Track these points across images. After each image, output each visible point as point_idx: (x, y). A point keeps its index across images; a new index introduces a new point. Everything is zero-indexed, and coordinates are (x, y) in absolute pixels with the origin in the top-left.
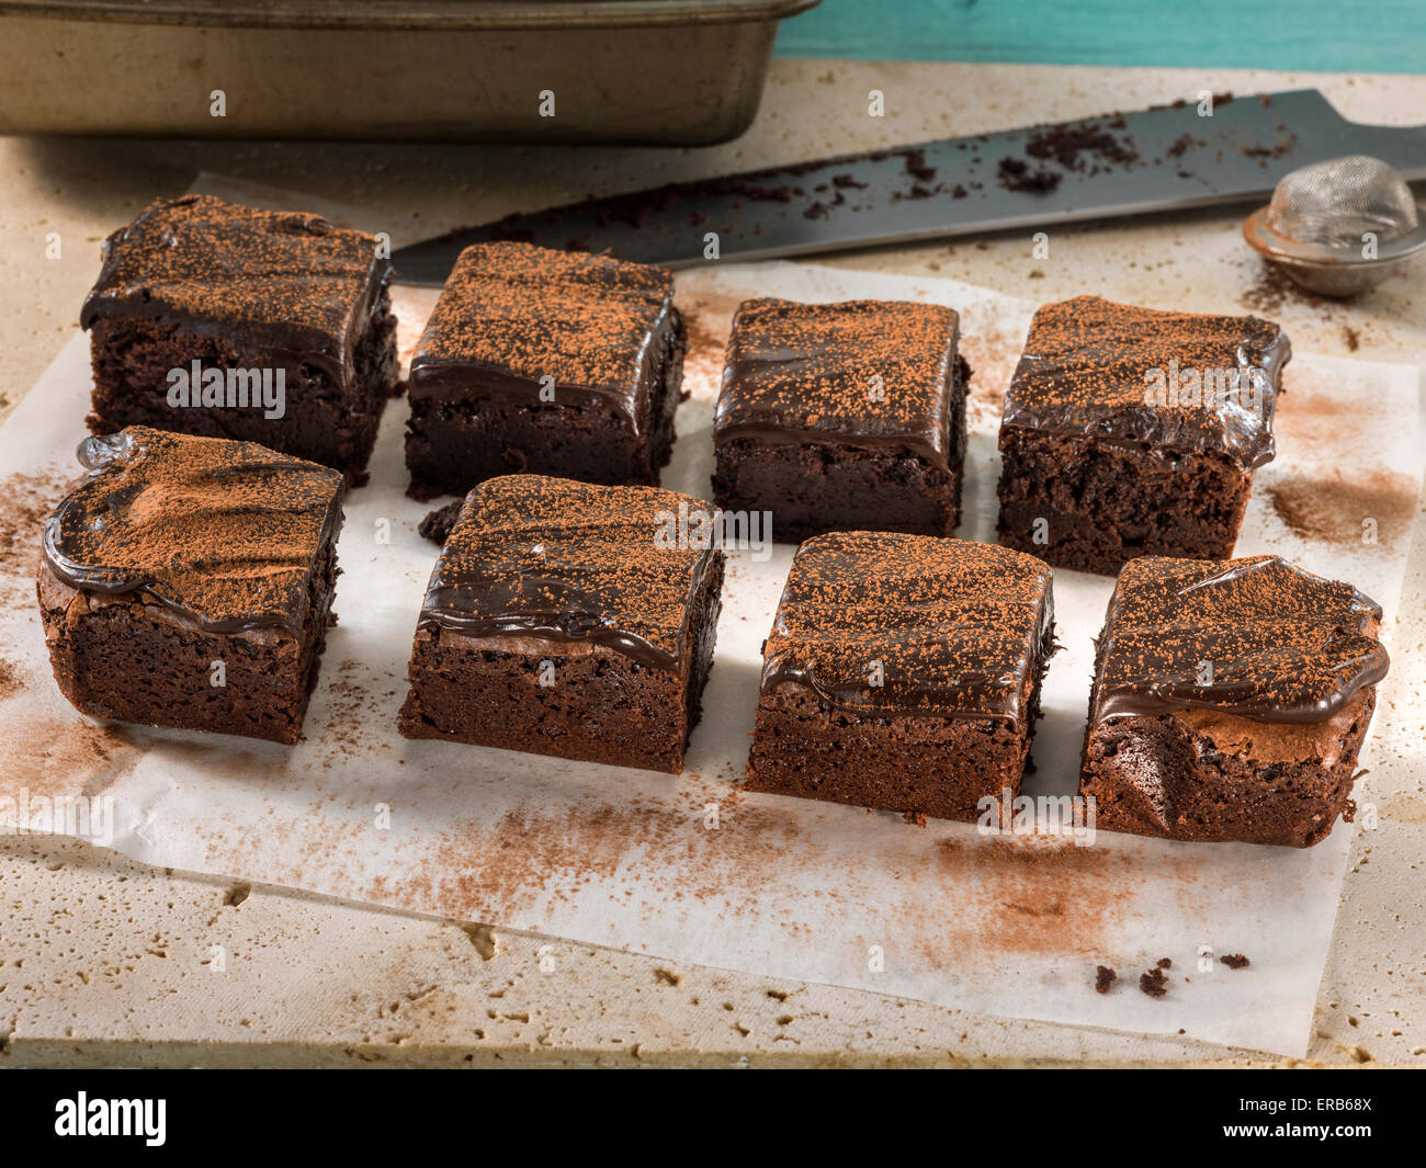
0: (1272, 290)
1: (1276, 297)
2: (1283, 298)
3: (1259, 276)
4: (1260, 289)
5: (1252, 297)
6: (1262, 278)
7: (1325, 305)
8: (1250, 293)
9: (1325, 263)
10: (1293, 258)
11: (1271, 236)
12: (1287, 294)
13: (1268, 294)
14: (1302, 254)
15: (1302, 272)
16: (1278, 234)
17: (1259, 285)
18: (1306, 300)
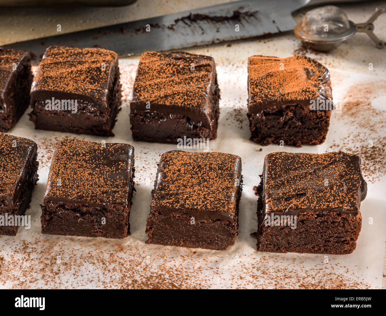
0: (303, 49)
1: (305, 52)
2: (307, 52)
3: (300, 44)
4: (300, 49)
5: (297, 52)
6: (301, 45)
7: (320, 54)
8: (297, 50)
9: (319, 42)
10: (309, 40)
11: (302, 32)
12: (308, 50)
13: (302, 50)
14: (312, 39)
15: (312, 44)
16: (305, 32)
17: (299, 48)
18: (314, 52)
